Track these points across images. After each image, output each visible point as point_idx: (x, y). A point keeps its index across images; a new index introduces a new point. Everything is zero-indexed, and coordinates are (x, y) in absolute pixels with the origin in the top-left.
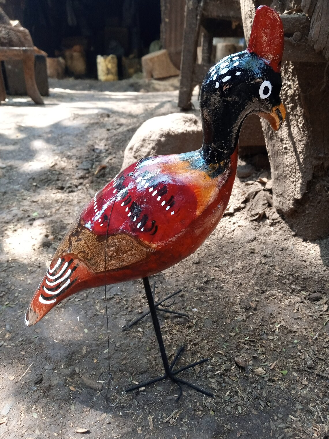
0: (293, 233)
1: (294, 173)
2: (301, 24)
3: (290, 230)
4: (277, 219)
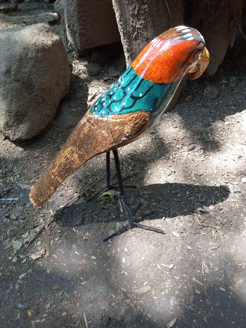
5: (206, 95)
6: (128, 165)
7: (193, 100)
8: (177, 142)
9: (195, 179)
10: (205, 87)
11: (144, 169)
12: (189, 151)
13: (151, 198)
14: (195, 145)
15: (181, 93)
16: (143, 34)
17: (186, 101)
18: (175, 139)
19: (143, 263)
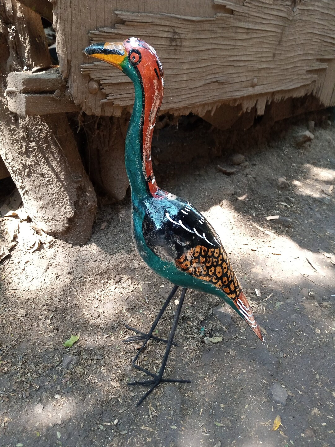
0: (71, 245)
1: (61, 198)
2: (59, 84)
3: (67, 244)
4: (52, 241)
5: (121, 220)
6: (45, 319)
7: (110, 227)
8: (100, 277)
9: (127, 314)
10: (118, 212)
11: (66, 318)
12: (116, 284)
13: (81, 351)
14: (121, 275)
15: (95, 222)
16: (36, 170)
17: (102, 229)
18: (98, 274)
19: (82, 430)
